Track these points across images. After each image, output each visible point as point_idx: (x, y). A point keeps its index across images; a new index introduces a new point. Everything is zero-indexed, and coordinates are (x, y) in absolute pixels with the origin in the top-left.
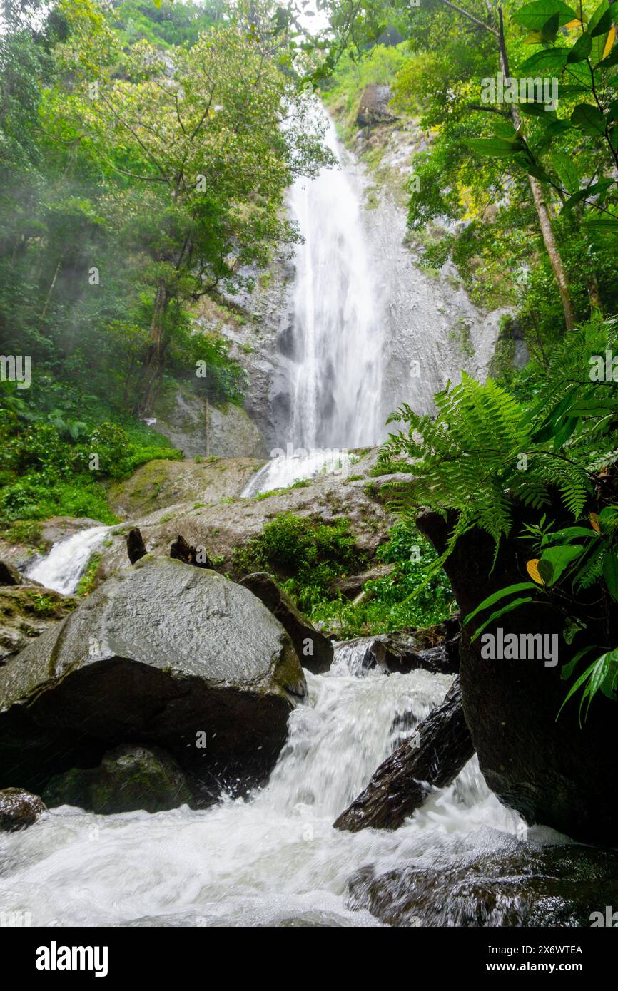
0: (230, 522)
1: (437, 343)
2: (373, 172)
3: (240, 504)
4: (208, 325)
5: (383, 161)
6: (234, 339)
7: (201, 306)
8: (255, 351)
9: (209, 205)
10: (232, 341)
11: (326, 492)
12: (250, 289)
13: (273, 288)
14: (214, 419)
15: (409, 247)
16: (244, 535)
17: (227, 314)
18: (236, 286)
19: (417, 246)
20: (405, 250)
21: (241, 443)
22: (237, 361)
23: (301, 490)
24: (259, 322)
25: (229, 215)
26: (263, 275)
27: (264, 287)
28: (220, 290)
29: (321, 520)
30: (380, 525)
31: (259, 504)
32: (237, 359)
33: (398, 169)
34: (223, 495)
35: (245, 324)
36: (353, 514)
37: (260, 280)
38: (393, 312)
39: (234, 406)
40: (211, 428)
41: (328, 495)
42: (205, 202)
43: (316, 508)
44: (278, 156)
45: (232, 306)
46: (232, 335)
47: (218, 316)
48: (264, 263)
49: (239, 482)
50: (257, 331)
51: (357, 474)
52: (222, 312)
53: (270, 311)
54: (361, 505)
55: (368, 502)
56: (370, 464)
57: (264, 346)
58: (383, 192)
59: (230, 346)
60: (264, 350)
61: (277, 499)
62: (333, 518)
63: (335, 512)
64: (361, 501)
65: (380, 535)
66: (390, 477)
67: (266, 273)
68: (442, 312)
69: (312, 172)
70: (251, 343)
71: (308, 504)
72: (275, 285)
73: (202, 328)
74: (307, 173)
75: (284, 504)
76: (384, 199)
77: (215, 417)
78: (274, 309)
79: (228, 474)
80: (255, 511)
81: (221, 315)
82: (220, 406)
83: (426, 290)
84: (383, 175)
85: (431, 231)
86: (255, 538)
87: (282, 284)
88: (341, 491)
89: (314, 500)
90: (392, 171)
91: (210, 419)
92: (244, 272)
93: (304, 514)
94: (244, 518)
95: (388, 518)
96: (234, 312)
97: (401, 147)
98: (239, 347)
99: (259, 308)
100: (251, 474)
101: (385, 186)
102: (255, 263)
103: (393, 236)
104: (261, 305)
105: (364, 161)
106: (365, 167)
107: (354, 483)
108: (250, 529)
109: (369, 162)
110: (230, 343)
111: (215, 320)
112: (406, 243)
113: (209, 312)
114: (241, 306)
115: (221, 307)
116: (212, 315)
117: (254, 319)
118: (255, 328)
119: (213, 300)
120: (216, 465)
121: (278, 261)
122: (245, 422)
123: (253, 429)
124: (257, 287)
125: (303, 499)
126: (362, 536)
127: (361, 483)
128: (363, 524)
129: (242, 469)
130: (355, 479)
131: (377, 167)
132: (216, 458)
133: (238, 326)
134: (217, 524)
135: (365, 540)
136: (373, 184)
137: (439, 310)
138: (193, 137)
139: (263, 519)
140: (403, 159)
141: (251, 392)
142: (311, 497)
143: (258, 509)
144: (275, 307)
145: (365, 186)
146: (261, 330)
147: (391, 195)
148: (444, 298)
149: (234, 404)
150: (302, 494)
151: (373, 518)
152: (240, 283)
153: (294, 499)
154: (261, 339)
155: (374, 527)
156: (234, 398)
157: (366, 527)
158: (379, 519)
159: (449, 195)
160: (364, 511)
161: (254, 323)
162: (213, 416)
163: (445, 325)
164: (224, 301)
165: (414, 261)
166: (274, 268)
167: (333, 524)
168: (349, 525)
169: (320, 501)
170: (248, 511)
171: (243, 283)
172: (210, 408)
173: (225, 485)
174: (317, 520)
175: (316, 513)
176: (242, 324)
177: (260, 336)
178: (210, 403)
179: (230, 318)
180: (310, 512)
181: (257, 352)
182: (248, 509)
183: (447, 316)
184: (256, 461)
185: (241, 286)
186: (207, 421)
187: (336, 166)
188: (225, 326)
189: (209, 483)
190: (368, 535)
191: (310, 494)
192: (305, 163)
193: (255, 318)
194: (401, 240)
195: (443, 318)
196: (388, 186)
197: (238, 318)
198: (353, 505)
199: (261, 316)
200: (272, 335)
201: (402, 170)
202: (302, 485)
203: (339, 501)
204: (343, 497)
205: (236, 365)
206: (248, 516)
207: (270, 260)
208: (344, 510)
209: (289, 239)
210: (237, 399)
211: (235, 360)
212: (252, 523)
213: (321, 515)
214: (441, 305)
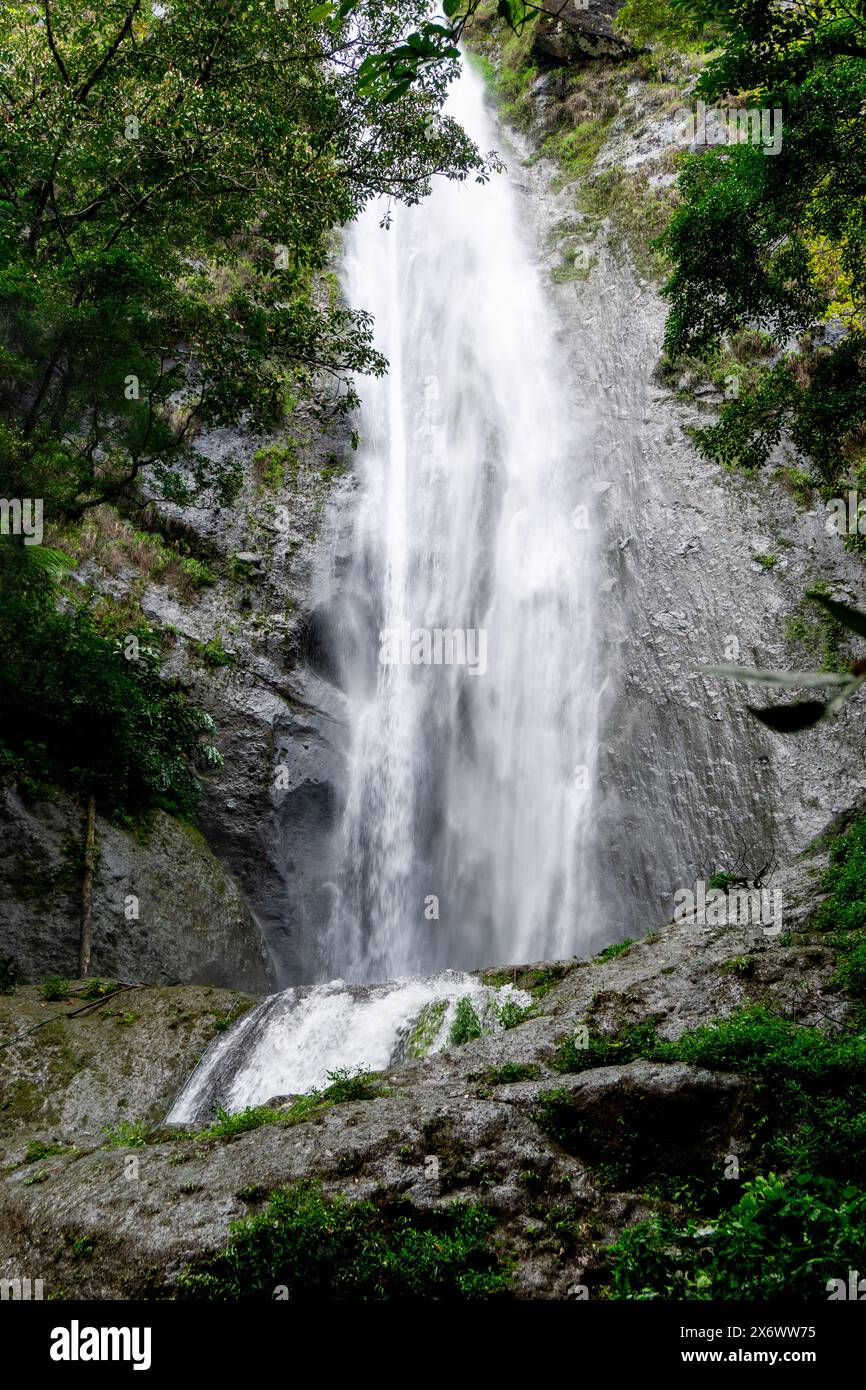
0: (131, 1212)
1: (755, 651)
2: (576, 185)
3: (164, 1150)
4: (105, 585)
5: (601, 159)
6: (180, 627)
7: (88, 532)
8: (237, 662)
9: (121, 265)
10: (171, 633)
11: (425, 1120)
12: (228, 490)
13: (293, 485)
14: (109, 860)
15: (674, 385)
16: (172, 1255)
17: (161, 556)
18: (191, 484)
19: (696, 382)
20: (663, 393)
21: (187, 930)
22: (185, 690)
23: (352, 1109)
24: (251, 580)
25: (177, 295)
26: (268, 449)
27: (268, 482)
28: (146, 490)
29: (408, 1209)
30: (582, 1227)
31: (222, 1152)
32: (185, 680)
33: (644, 180)
34: (122, 1103)
35: (211, 585)
36: (505, 1191)
37: (259, 462)
38: (630, 563)
39: (169, 820)
40: (98, 885)
41: (429, 1130)
42: (110, 258)
43: (391, 1172)
44: (318, 143)
45: (176, 534)
46: (171, 615)
47: (136, 562)
48: (271, 418)
49: (172, 1063)
50: (246, 605)
51: (519, 1061)
52: (146, 548)
53: (282, 549)
54: (527, 1164)
55: (548, 1154)
56: (558, 1029)
57: (262, 648)
58: (603, 239)
59: (167, 647)
60: (262, 660)
61: (276, 1138)
62: (444, 1202)
63: (448, 1185)
64: (528, 1151)
65: (584, 1260)
66: (612, 1075)
67: (277, 446)
68: (768, 565)
69: (409, 184)
70: (225, 638)
71: (369, 1156)
72: (300, 478)
73: (89, 593)
74: (396, 188)
75: (296, 1156)
76: (604, 254)
77: (115, 851)
78: (295, 545)
79: (140, 1037)
80: (208, 1176)
81: (145, 557)
82: (129, 819)
83: (721, 503)
84: (604, 193)
85: (735, 344)
86: (204, 1269)
87: (318, 475)
88: (468, 1116)
89: (386, 1146)
90: (629, 184)
91: (98, 858)
92: (214, 447)
93: (356, 1191)
94: (175, 1199)
95: (608, 1205)
96: (182, 551)
97: (650, 123)
98: (193, 649)
99: (252, 541)
100: (208, 1038)
101: (606, 222)
102: (245, 418)
103: (629, 355)
104: (258, 532)
105: (551, 156)
106: (552, 171)
107: (506, 1092)
108: (190, 1236)
109: (566, 159)
110: (166, 637)
111: (127, 572)
112: (666, 374)
113: (112, 549)
114: (202, 534)
115: (145, 536)
116: (118, 558)
117: (239, 570)
118: (238, 595)
119: (124, 516)
120: (108, 1008)
121: (312, 412)
122: (199, 866)
123: (222, 888)
124: (249, 482)
125: (355, 1141)
126: (528, 1265)
127: (529, 1090)
128: (532, 1225)
129: (182, 1021)
130: (514, 1075)
131: (586, 170)
132: (105, 984)
133: (191, 591)
134: (91, 1218)
135: (537, 1279)
136: (576, 216)
137: (758, 560)
138: (86, 88)
139: (230, 1204)
140: (656, 154)
141: (222, 781)
142: (378, 1133)
143: (220, 1170)
144: (298, 537)
145: (554, 221)
146: (256, 602)
147: (625, 246)
148: (772, 526)
149: (171, 812)
150: (352, 1122)
151: (562, 1205)
152: (199, 477)
153: (327, 1139)
154: (256, 626)
155: (567, 1236)
156: (171, 794)
157: (540, 1235)
158: (582, 1208)
159: (783, 261)
160: (539, 1183)
161: (237, 582)
162: (106, 848)
163: (776, 602)
164: (155, 517)
165: (687, 422)
166: (301, 431)
167: (443, 1223)
168: (491, 1229)
169: (404, 1147)
170: (187, 1176)
171: (208, 476)
172: (99, 825)
173: (127, 1072)
174: (391, 1208)
175: (393, 1188)
176: (204, 584)
177: (253, 618)
178: (101, 811)
179: (169, 568)
180: (372, 1185)
181: (244, 665)
182: (187, 1169)
183: (781, 576)
184: (224, 998)
185: (203, 485)
186: (90, 863)
187: (473, 173)
188: (154, 588)
189: (82, 1063)
190: (546, 1262)
191: (378, 1120)
192: (390, 163)
193: (242, 567)
194: (651, 366)
195: (768, 582)
196: (616, 223)
197: (191, 566)
198: (503, 1164)
199: (257, 564)
200: (288, 616)
201: (653, 181)
202: (352, 1091)
203: (463, 1150)
204: (475, 1135)
205: (180, 698)
206: (188, 1192)
207: (288, 410)
208: (475, 1180)
209: (340, 359)
210: (181, 803)
211: (178, 687)
212: (197, 1217)
213: (407, 1195)
214: (762, 546)
